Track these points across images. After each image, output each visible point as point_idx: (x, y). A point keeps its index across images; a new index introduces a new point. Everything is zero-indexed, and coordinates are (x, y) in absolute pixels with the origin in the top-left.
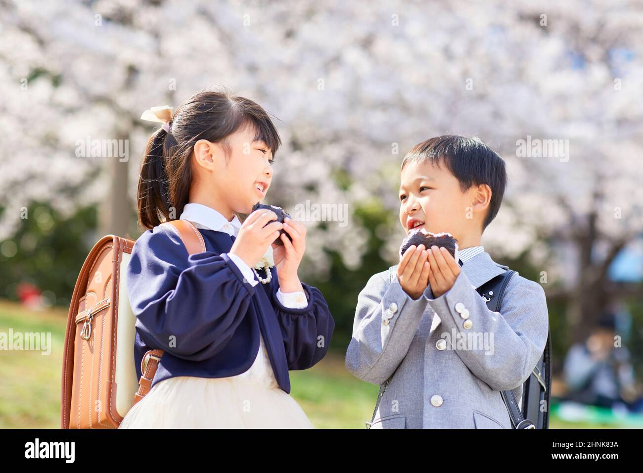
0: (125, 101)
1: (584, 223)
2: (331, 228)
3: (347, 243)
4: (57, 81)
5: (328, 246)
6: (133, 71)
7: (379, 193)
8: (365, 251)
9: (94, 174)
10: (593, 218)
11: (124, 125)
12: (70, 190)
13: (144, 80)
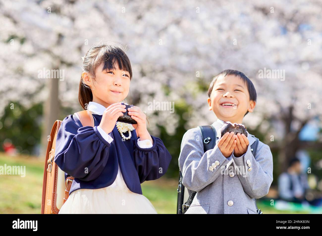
0: (57, 51)
1: (287, 111)
2: (160, 114)
3: (168, 122)
4: (22, 41)
5: (158, 123)
6: (61, 36)
7: (184, 97)
8: (177, 126)
9: (41, 88)
10: (291, 109)
11: (56, 63)
12: (29, 95)
13: (66, 41)
